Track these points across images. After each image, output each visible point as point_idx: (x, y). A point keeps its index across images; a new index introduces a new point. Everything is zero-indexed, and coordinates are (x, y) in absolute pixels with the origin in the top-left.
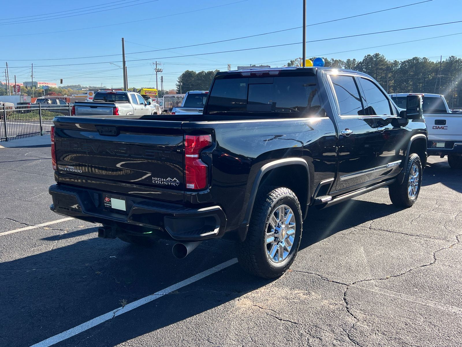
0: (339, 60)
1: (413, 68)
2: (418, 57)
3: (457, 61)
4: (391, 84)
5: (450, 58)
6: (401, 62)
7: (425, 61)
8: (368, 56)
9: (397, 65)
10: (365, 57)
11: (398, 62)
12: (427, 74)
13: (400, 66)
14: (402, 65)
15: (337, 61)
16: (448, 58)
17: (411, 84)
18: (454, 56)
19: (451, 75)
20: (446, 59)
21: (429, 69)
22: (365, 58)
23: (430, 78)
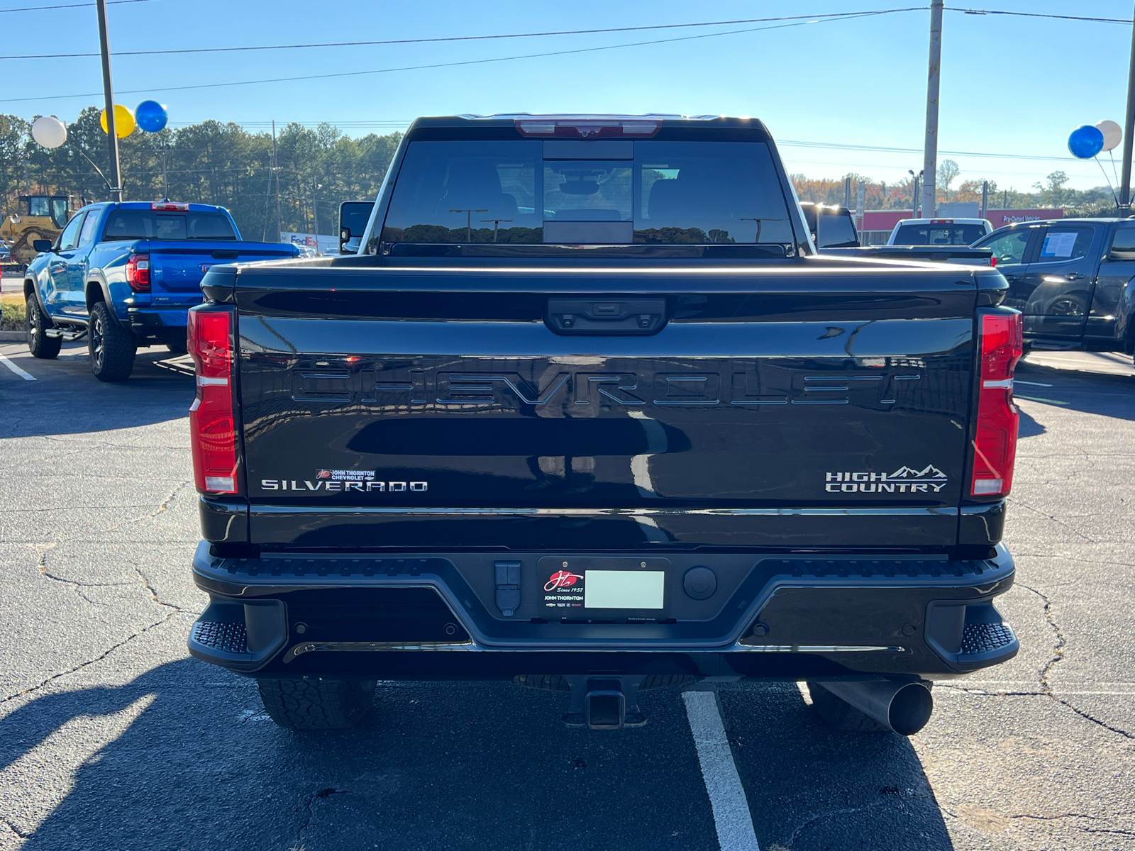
0: (10, 116)
1: (207, 147)
2: (217, 122)
3: (304, 136)
4: (158, 184)
5: (289, 127)
6: (175, 130)
7: (233, 132)
8: (89, 111)
9: (167, 137)
10: (82, 113)
11: (170, 131)
12: (241, 163)
13: (174, 140)
14: (180, 137)
15: (6, 118)
16: (285, 128)
17: (205, 187)
18: (298, 124)
19: (295, 166)
20: (282, 129)
21: (244, 152)
22: (82, 115)
23: (250, 173)
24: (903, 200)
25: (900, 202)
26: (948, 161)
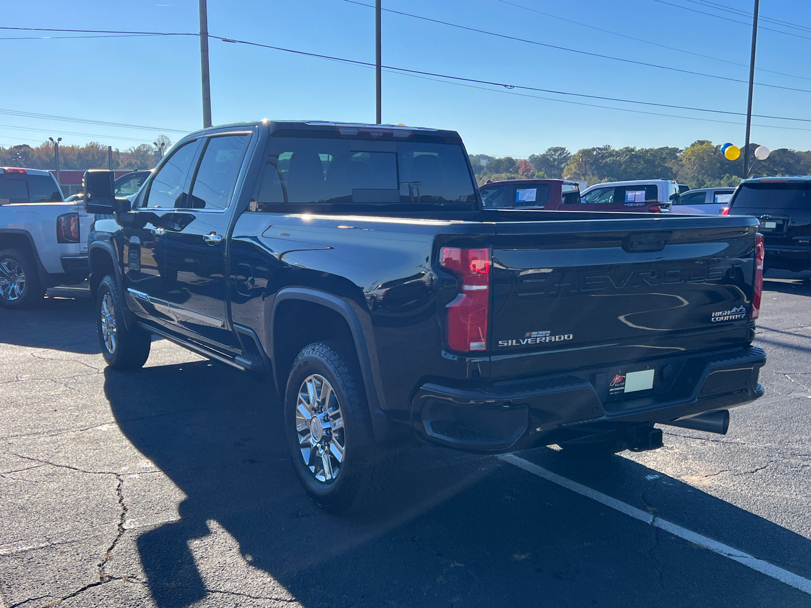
24: (133, 162)
25: (131, 164)
26: (162, 136)
